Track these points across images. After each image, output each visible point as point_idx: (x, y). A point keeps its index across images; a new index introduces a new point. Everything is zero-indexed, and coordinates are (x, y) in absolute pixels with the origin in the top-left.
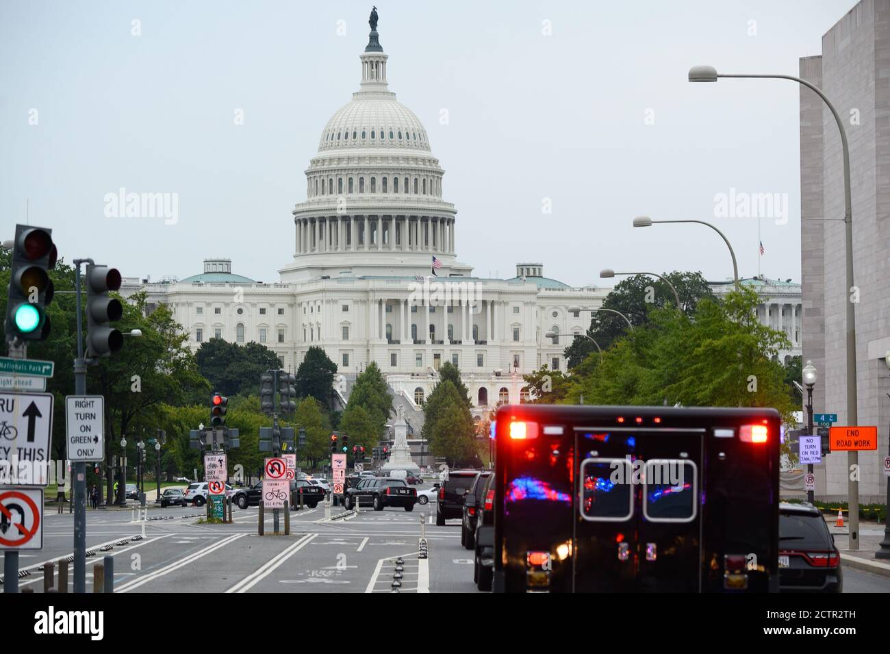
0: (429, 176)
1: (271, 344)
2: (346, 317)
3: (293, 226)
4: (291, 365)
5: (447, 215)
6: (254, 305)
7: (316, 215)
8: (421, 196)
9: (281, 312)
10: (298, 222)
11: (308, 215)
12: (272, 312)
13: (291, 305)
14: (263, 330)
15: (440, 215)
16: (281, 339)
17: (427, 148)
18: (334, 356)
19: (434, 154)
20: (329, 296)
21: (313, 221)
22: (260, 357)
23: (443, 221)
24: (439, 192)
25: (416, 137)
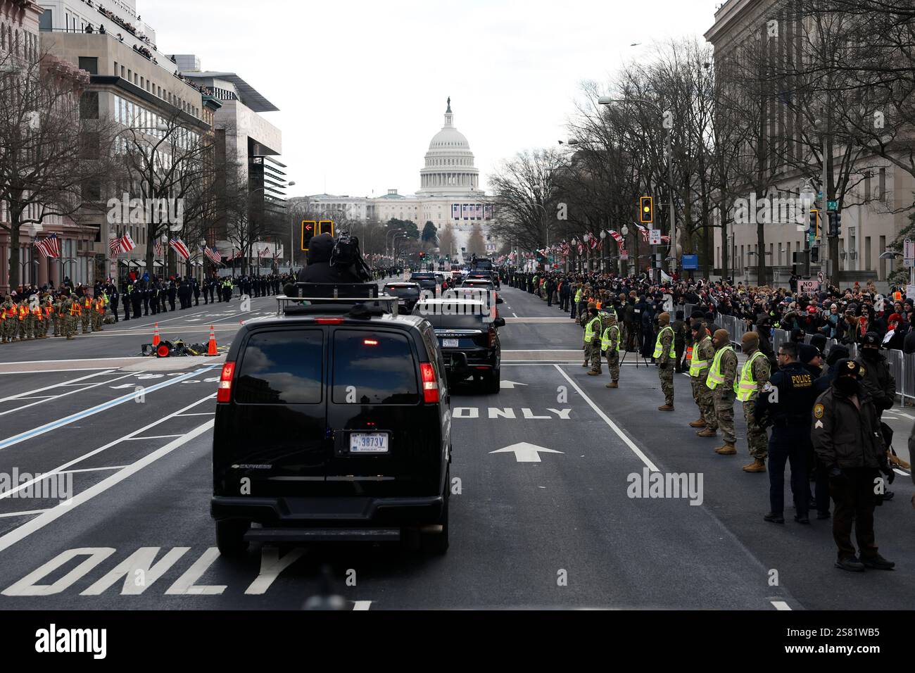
0: (469, 158)
1: (413, 220)
2: (439, 211)
3: (420, 177)
4: (421, 227)
5: (476, 173)
6: (406, 206)
7: (428, 173)
8: (463, 166)
9: (416, 208)
10: (422, 175)
11: (425, 173)
12: (413, 208)
13: (420, 206)
14: (410, 214)
15: (473, 173)
16: (416, 218)
17: (468, 148)
18: (436, 225)
19: (471, 150)
20: (433, 203)
21: (427, 175)
22: (409, 226)
23: (474, 175)
24: (473, 164)
25: (464, 144)
